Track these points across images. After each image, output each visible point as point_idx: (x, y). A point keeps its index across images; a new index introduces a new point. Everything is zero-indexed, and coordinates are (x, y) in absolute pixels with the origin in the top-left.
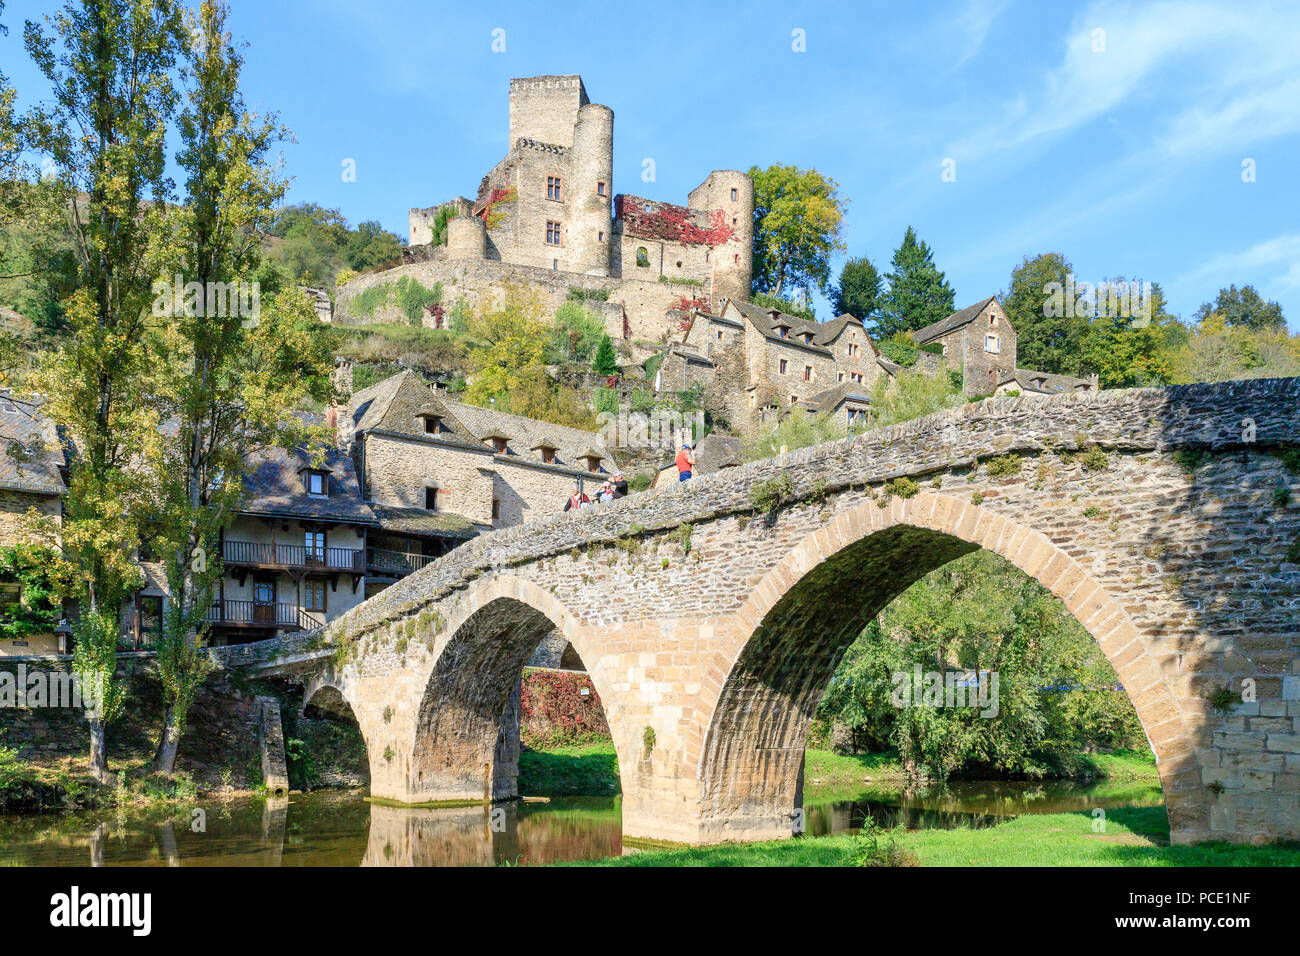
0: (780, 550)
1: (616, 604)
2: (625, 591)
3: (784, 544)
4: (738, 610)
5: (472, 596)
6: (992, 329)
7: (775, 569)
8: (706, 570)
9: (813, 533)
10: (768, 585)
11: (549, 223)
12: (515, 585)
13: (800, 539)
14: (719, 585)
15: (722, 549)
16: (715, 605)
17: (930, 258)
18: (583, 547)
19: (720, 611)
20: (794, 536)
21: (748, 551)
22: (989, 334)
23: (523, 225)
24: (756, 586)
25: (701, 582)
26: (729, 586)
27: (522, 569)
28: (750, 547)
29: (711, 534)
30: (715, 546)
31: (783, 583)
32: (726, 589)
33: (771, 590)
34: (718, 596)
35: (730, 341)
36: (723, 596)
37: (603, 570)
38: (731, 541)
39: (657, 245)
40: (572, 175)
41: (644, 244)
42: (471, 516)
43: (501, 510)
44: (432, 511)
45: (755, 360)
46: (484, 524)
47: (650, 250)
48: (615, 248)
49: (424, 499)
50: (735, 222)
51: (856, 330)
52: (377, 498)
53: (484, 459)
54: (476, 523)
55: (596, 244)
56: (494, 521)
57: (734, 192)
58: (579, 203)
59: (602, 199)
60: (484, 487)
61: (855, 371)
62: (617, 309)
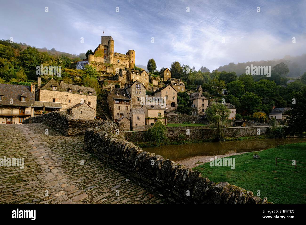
11: (104, 56)
22: (167, 73)
35: (125, 73)
39: (121, 60)
40: (108, 49)
41: (119, 59)
42: (63, 103)
43: (71, 101)
44: (54, 102)
45: (129, 76)
46: (65, 104)
47: (119, 60)
48: (114, 60)
49: (52, 100)
50: (132, 57)
51: (145, 72)
52: (41, 101)
53: (66, 93)
54: (63, 104)
55: (111, 59)
56: (70, 103)
57: (132, 53)
58: (109, 53)
59: (112, 53)
60: (66, 98)
61: (145, 78)
62: (112, 68)
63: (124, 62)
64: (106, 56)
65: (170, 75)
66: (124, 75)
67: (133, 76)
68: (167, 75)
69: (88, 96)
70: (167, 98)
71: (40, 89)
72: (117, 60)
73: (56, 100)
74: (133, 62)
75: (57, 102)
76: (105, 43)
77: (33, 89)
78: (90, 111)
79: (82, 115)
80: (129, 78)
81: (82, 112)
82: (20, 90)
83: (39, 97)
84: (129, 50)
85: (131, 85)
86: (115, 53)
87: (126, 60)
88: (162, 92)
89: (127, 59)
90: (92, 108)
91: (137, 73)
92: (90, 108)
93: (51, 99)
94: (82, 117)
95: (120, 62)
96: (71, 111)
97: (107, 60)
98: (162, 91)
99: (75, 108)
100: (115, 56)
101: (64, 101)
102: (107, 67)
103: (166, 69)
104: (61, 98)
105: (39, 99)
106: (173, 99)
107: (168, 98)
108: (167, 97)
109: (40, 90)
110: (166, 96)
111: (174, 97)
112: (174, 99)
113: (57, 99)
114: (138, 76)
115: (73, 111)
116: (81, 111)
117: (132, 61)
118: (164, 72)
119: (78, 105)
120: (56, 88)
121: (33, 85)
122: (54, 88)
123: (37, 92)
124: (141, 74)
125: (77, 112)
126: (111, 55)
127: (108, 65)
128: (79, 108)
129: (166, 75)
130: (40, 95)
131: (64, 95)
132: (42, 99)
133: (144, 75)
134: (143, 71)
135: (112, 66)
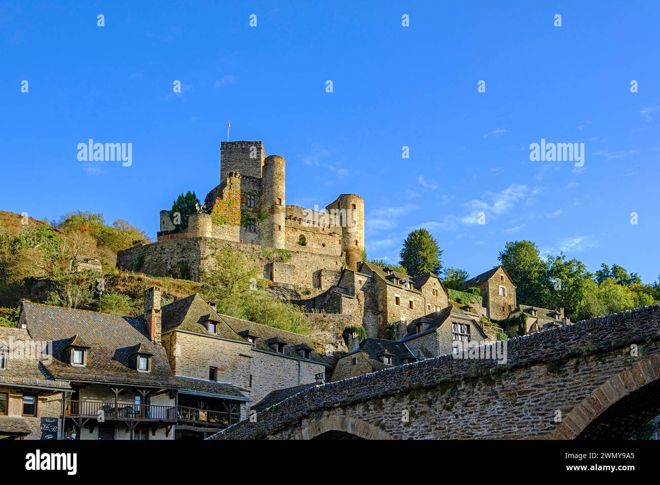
0: (588, 387)
1: (437, 432)
2: (446, 422)
3: (592, 383)
4: (552, 432)
5: (303, 431)
6: (502, 283)
7: (584, 402)
8: (520, 404)
9: (618, 375)
10: (579, 413)
11: (248, 220)
12: (343, 423)
13: (606, 378)
14: (533, 415)
15: (534, 388)
16: (531, 429)
18: (405, 392)
19: (535, 432)
20: (600, 378)
21: (558, 389)
22: (500, 286)
24: (568, 414)
25: (516, 413)
26: (543, 414)
27: (350, 411)
28: (559, 386)
29: (521, 379)
30: (526, 387)
31: (594, 411)
32: (540, 418)
33: (583, 417)
34: (533, 422)
35: (365, 285)
36: (537, 422)
37: (426, 408)
38: (542, 382)
39: (311, 234)
40: (260, 193)
41: (303, 233)
44: (213, 381)
45: (380, 297)
46: (246, 391)
47: (307, 236)
48: (287, 235)
49: (208, 373)
51: (435, 280)
52: (179, 373)
53: (245, 349)
54: (241, 390)
55: (277, 232)
57: (354, 206)
58: (267, 209)
60: (245, 367)
61: (436, 305)
62: (291, 267)
63: (323, 245)
64: (254, 220)
65: (511, 295)
66: (360, 291)
67: (396, 295)
68: (501, 293)
69: (301, 363)
71: (175, 331)
72: (298, 234)
73: (218, 372)
74: (359, 244)
77: (157, 330)
80: (380, 303)
83: (174, 358)
85: (428, 326)
86: (288, 208)
87: (330, 234)
89: (334, 233)
93: (204, 369)
95: (308, 245)
97: (259, 237)
100: (289, 220)
101: (241, 377)
102: (272, 265)
103: (497, 272)
104: (234, 367)
105: (174, 368)
109: (178, 333)
113: (221, 369)
117: (353, 240)
118: (489, 281)
120: (218, 327)
121: (157, 314)
122: (211, 327)
124: (419, 288)
126: (276, 216)
127: (275, 255)
129: (498, 293)
130: (177, 352)
131: (241, 355)
132: (182, 369)
133: (432, 293)
134: (428, 277)
135: (289, 257)
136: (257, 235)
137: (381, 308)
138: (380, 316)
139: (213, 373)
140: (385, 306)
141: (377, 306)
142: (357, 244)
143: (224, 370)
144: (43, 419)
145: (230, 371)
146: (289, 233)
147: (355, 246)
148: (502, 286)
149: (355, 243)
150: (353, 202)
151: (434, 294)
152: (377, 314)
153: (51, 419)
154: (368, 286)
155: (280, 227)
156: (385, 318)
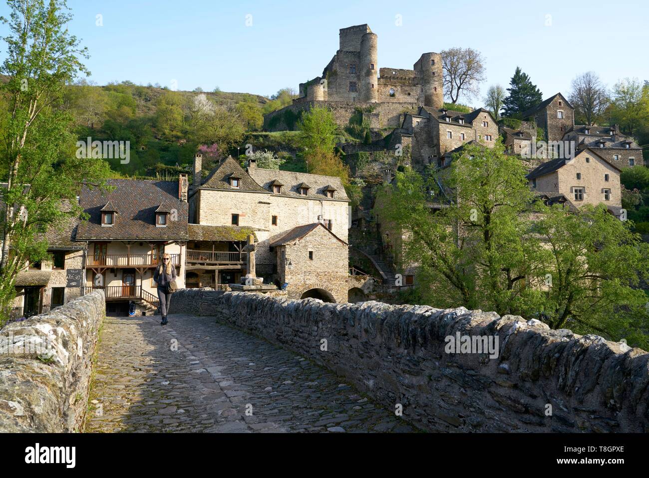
6: (560, 108)
11: (351, 83)
17: (529, 79)
22: (558, 111)
23: (340, 85)
35: (422, 125)
39: (399, 87)
40: (360, 62)
41: (393, 87)
42: (257, 227)
43: (278, 221)
44: (235, 226)
45: (435, 133)
46: (265, 230)
47: (395, 89)
48: (380, 91)
49: (230, 220)
50: (434, 73)
51: (486, 114)
52: (203, 222)
53: (264, 197)
54: (259, 230)
55: (371, 90)
56: (274, 226)
57: (433, 61)
58: (363, 73)
59: (373, 71)
60: (265, 211)
61: (487, 134)
62: (377, 115)
63: (409, 94)
64: (355, 83)
65: (568, 117)
66: (418, 130)
67: (448, 130)
68: (559, 116)
69: (324, 202)
70: (580, 195)
71: (200, 190)
72: (389, 89)
73: (240, 218)
74: (438, 90)
75: (242, 223)
76: (350, 46)
77: (184, 190)
78: (334, 251)
79: (313, 262)
80: (434, 138)
81: (311, 253)
82: (153, 193)
83: (199, 211)
84: (424, 56)
86: (382, 70)
87: (414, 85)
88: (560, 176)
89: (418, 84)
90: (340, 240)
91: (460, 121)
92: (335, 240)
93: (226, 217)
94: (313, 268)
96: (283, 250)
97: (359, 95)
98: (561, 171)
99: (293, 243)
100: (381, 80)
101: (261, 220)
102: (362, 115)
103: (555, 99)
104: (254, 212)
105: (199, 218)
106: (604, 199)
107: (585, 196)
108: (580, 191)
109: (202, 191)
110: (576, 191)
111: (606, 192)
112: (607, 198)
113: (242, 215)
114: (464, 130)
115: (288, 250)
116: (310, 250)
117: (432, 87)
118: (547, 108)
119: (301, 232)
120: (241, 182)
121: (184, 178)
122: (234, 183)
123: (194, 198)
124: (471, 123)
125: (299, 253)
126: (370, 77)
127: (364, 108)
128: (302, 241)
129: (556, 117)
130: (202, 205)
131: (260, 203)
132: (206, 218)
133: (483, 125)
134: (479, 112)
135: (374, 108)
136: (357, 94)
137: (435, 142)
138: (435, 148)
139: (235, 219)
140: (438, 140)
141: (433, 141)
142: (435, 90)
143: (245, 216)
144: (69, 271)
145: (250, 216)
146: (381, 88)
147: (434, 92)
148: (559, 110)
149: (434, 90)
150: (432, 59)
151: (485, 126)
152: (433, 147)
153: (75, 270)
154: (425, 126)
155: (373, 85)
156: (439, 149)
